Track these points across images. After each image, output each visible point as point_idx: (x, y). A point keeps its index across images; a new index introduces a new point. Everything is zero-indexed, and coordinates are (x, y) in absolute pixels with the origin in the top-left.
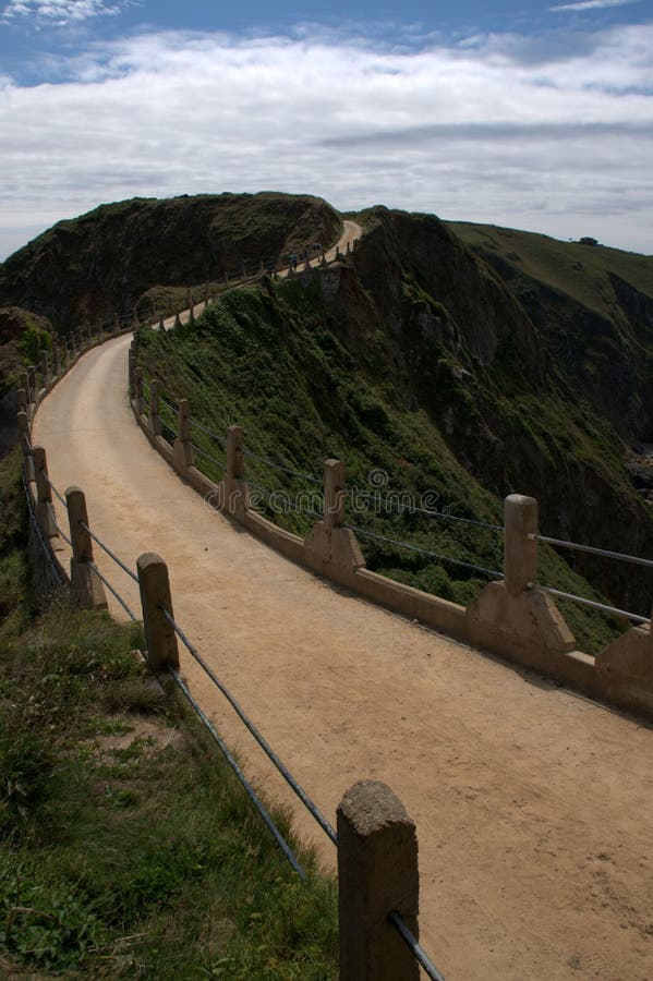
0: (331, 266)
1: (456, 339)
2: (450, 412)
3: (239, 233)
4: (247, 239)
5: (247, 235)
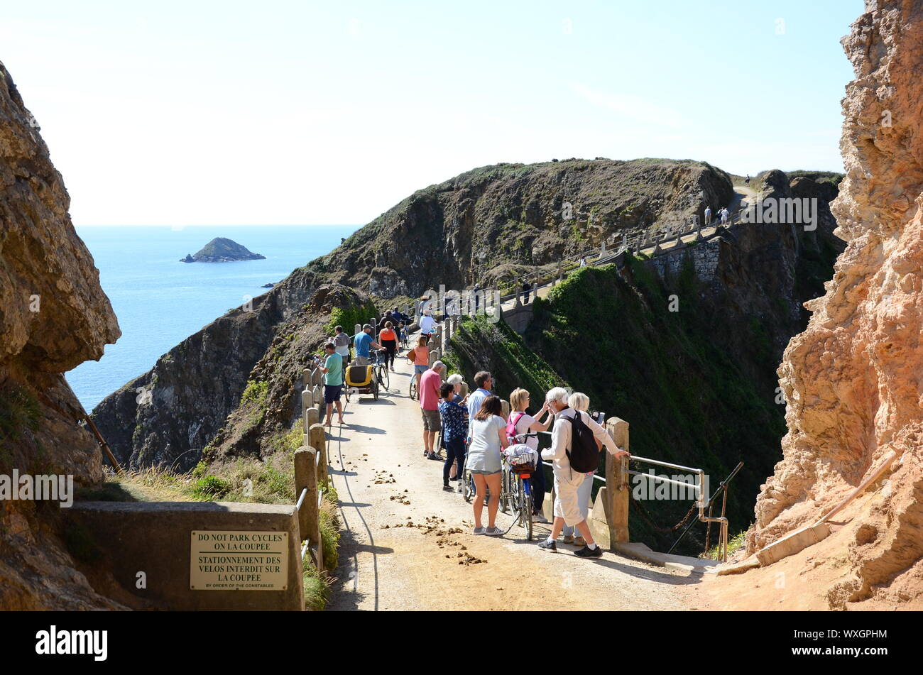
0: (710, 242)
3: (608, 204)
4: (618, 210)
5: (618, 206)
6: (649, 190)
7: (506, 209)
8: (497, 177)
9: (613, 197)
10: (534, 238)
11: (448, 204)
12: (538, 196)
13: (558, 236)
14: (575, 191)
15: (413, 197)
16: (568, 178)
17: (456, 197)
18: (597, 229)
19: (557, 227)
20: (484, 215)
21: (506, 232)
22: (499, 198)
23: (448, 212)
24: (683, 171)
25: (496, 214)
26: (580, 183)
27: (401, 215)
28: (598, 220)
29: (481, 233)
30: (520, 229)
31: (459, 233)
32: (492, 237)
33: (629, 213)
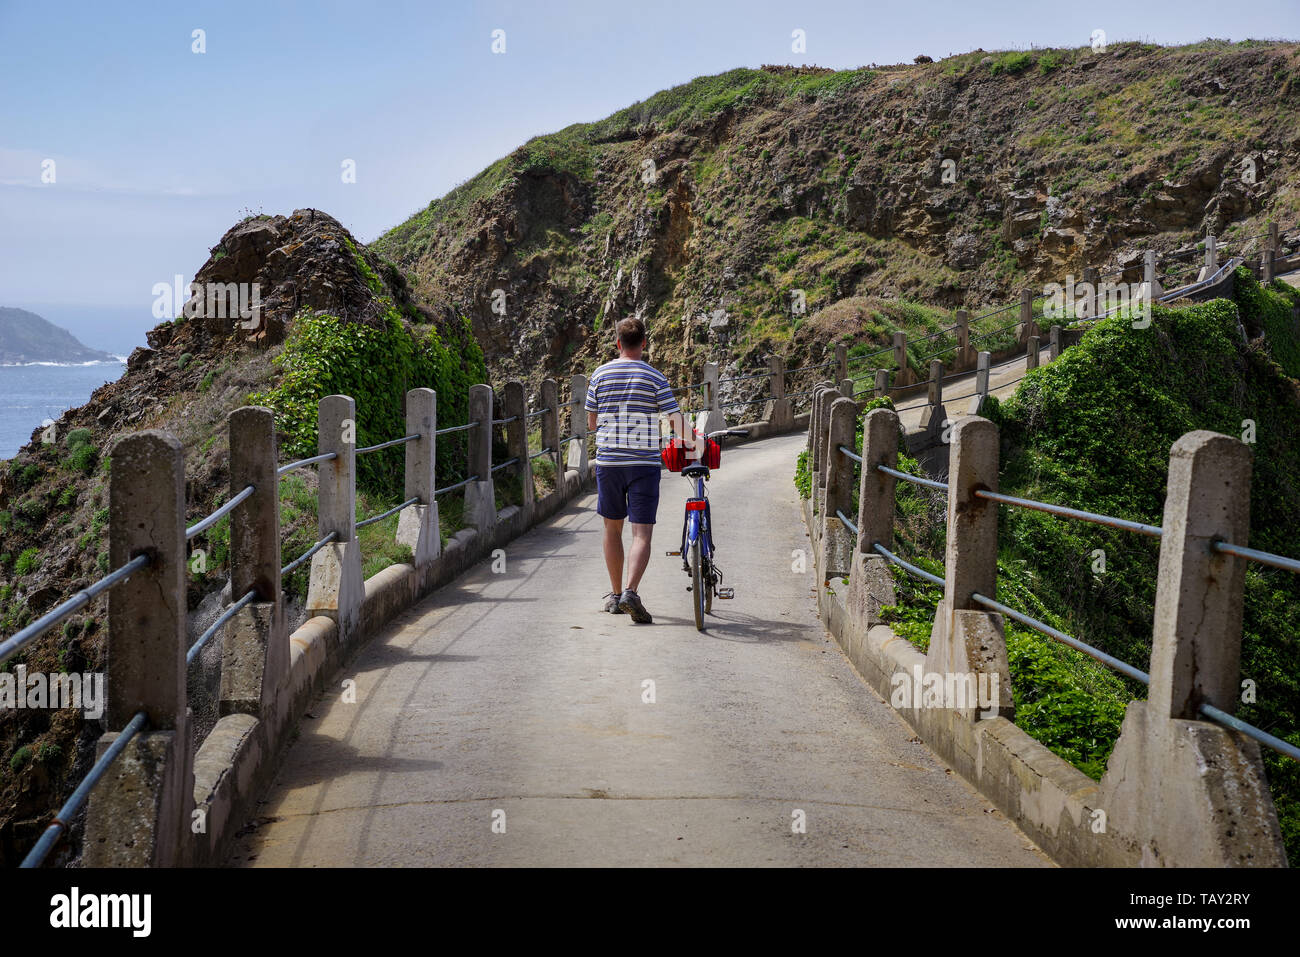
3: (1104, 166)
4: (1134, 186)
5: (1135, 171)
7: (788, 190)
8: (764, 100)
9: (1118, 146)
11: (622, 177)
12: (883, 151)
14: (998, 133)
15: (521, 156)
16: (975, 96)
18: (1069, 241)
19: (941, 238)
20: (727, 206)
21: (787, 253)
22: (769, 157)
23: (619, 197)
25: (760, 202)
26: (1012, 112)
27: (486, 207)
28: (1072, 213)
29: (716, 254)
30: (829, 245)
31: (653, 256)
32: (748, 267)
33: (1171, 191)
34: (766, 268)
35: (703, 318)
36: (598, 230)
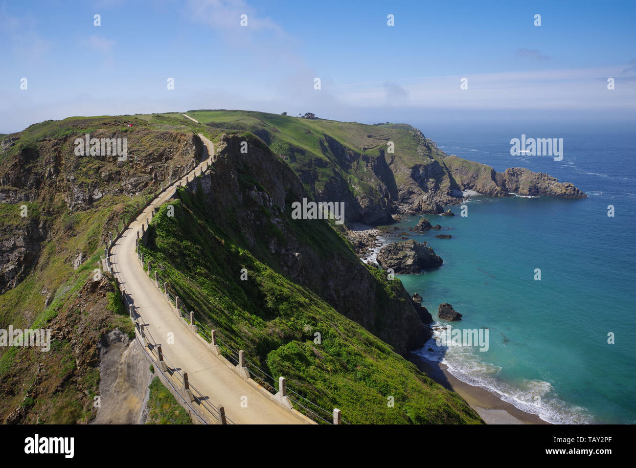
0: (206, 174)
1: (269, 201)
2: (273, 242)
3: (144, 151)
4: (150, 155)
5: (150, 152)
6: (166, 144)
9: (146, 147)
10: (101, 167)
11: (45, 149)
13: (116, 166)
17: (49, 145)
18: (140, 164)
19: (115, 162)
20: (69, 155)
21: (84, 164)
23: (45, 153)
24: (182, 135)
27: (15, 157)
28: (140, 159)
29: (69, 165)
30: (92, 163)
31: (55, 165)
32: (76, 167)
33: (157, 156)
34: (80, 168)
35: (68, 177)
36: (42, 160)
